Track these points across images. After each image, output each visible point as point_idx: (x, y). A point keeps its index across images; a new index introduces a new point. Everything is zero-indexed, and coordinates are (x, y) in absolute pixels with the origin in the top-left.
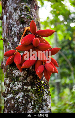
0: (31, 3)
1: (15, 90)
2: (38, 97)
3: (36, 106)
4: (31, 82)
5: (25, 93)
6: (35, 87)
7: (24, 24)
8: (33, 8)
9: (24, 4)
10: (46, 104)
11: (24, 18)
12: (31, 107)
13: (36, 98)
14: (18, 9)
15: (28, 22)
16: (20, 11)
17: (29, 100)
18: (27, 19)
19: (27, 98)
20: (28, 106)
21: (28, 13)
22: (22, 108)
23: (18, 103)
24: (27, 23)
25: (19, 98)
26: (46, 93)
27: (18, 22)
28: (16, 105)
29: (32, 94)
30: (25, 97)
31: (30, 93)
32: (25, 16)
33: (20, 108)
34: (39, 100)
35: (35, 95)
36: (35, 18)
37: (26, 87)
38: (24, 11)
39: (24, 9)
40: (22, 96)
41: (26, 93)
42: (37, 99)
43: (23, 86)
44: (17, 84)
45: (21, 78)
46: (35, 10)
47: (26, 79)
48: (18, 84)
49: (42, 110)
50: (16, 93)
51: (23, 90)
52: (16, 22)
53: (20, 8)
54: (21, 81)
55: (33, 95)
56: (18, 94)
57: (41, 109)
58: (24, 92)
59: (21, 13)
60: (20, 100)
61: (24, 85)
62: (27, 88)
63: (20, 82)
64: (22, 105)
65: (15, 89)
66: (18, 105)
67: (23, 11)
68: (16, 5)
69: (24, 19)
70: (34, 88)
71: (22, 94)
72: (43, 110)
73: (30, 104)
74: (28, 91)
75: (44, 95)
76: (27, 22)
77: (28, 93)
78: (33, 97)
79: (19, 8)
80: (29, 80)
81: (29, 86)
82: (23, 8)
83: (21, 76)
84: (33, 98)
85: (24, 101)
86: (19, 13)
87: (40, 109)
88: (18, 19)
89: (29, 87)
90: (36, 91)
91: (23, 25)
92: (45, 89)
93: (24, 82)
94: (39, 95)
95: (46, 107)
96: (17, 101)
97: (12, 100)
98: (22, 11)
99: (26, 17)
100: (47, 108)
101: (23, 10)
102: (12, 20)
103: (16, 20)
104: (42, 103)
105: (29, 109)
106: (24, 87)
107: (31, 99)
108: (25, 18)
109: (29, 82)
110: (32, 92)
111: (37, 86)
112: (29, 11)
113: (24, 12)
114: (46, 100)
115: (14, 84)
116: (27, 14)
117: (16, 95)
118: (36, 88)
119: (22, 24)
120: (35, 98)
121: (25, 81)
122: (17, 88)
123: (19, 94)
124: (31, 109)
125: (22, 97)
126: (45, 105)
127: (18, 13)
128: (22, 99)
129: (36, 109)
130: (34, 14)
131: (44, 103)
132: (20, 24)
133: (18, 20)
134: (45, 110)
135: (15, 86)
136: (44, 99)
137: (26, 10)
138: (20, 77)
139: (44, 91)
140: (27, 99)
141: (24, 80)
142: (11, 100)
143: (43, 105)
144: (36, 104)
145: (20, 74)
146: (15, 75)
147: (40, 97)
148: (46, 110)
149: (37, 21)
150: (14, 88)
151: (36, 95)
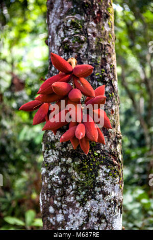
0: (87, 12)
1: (49, 162)
2: (84, 177)
3: (80, 191)
4: (73, 151)
5: (62, 169)
6: (77, 161)
7: (70, 53)
8: (91, 19)
9: (71, 16)
10: (102, 191)
11: (68, 42)
12: (73, 192)
13: (82, 178)
14: (60, 28)
15: (76, 48)
16: (64, 30)
17: (69, 180)
18: (73, 44)
19: (65, 176)
20: (67, 190)
21: (78, 31)
22: (57, 191)
23: (52, 183)
24: (74, 50)
25: (53, 176)
26: (105, 172)
27: (61, 50)
28: (49, 186)
29: (73, 171)
30: (62, 176)
31: (70, 170)
32: (70, 39)
33: (55, 191)
34: (85, 183)
35: (78, 173)
36: (94, 39)
37: (64, 160)
38: (70, 29)
39: (70, 26)
40: (57, 173)
41: (64, 170)
42: (82, 180)
43: (60, 157)
44: (51, 153)
45: (58, 145)
46: (96, 22)
47: (65, 146)
48: (53, 154)
49: (93, 200)
50: (50, 167)
51: (60, 164)
52: (59, 50)
53: (64, 25)
54: (57, 149)
55: (76, 173)
56: (52, 169)
57: (92, 198)
58: (61, 166)
59: (65, 33)
60: (53, 178)
61: (61, 155)
62: (65, 162)
63: (55, 151)
64: (57, 188)
65: (50, 160)
66: (52, 187)
67: (67, 30)
68: (59, 21)
69: (68, 45)
70: (76, 163)
71: (57, 169)
72: (95, 199)
73: (71, 187)
74: (68, 166)
75: (97, 175)
76: (74, 48)
77: (67, 169)
78: (76, 177)
79: (62, 26)
80: (70, 149)
81: (69, 158)
82: (68, 25)
83: (57, 140)
84: (76, 179)
85: (60, 182)
86: (62, 35)
87: (90, 197)
88: (60, 45)
89: (70, 160)
90: (80, 168)
91: (68, 54)
92: (103, 164)
93: (62, 151)
94: (85, 174)
95: (101, 195)
96: (51, 179)
97: (46, 178)
98: (65, 31)
99: (71, 41)
100: (103, 198)
101: (68, 28)
102: (54, 46)
103: (57, 46)
104: (94, 188)
105: (69, 194)
106: (62, 159)
107: (72, 180)
108: (70, 43)
109: (69, 152)
110: (74, 169)
111: (82, 160)
112: (79, 29)
113: (70, 31)
114: (104, 184)
115: (48, 153)
116: (74, 34)
117: (50, 171)
118: (79, 163)
119: (66, 54)
120: (79, 179)
121: (64, 150)
122: (51, 160)
123: (54, 170)
124: (73, 196)
125: (58, 175)
126: (99, 192)
127: (60, 35)
128: (57, 177)
129: (81, 196)
130: (93, 30)
131: (97, 189)
132: (63, 53)
133: (60, 47)
134: (99, 201)
135: (49, 156)
136: (98, 181)
137: (74, 28)
138: (56, 142)
139: (99, 168)
140: (65, 179)
141: (62, 148)
142: (44, 177)
143: (95, 192)
144: (80, 188)
145: (57, 138)
146: (50, 138)
147: (87, 178)
148: (101, 200)
149: (98, 43)
150: (48, 159)
151: (81, 174)
